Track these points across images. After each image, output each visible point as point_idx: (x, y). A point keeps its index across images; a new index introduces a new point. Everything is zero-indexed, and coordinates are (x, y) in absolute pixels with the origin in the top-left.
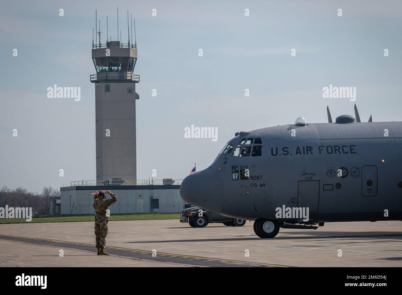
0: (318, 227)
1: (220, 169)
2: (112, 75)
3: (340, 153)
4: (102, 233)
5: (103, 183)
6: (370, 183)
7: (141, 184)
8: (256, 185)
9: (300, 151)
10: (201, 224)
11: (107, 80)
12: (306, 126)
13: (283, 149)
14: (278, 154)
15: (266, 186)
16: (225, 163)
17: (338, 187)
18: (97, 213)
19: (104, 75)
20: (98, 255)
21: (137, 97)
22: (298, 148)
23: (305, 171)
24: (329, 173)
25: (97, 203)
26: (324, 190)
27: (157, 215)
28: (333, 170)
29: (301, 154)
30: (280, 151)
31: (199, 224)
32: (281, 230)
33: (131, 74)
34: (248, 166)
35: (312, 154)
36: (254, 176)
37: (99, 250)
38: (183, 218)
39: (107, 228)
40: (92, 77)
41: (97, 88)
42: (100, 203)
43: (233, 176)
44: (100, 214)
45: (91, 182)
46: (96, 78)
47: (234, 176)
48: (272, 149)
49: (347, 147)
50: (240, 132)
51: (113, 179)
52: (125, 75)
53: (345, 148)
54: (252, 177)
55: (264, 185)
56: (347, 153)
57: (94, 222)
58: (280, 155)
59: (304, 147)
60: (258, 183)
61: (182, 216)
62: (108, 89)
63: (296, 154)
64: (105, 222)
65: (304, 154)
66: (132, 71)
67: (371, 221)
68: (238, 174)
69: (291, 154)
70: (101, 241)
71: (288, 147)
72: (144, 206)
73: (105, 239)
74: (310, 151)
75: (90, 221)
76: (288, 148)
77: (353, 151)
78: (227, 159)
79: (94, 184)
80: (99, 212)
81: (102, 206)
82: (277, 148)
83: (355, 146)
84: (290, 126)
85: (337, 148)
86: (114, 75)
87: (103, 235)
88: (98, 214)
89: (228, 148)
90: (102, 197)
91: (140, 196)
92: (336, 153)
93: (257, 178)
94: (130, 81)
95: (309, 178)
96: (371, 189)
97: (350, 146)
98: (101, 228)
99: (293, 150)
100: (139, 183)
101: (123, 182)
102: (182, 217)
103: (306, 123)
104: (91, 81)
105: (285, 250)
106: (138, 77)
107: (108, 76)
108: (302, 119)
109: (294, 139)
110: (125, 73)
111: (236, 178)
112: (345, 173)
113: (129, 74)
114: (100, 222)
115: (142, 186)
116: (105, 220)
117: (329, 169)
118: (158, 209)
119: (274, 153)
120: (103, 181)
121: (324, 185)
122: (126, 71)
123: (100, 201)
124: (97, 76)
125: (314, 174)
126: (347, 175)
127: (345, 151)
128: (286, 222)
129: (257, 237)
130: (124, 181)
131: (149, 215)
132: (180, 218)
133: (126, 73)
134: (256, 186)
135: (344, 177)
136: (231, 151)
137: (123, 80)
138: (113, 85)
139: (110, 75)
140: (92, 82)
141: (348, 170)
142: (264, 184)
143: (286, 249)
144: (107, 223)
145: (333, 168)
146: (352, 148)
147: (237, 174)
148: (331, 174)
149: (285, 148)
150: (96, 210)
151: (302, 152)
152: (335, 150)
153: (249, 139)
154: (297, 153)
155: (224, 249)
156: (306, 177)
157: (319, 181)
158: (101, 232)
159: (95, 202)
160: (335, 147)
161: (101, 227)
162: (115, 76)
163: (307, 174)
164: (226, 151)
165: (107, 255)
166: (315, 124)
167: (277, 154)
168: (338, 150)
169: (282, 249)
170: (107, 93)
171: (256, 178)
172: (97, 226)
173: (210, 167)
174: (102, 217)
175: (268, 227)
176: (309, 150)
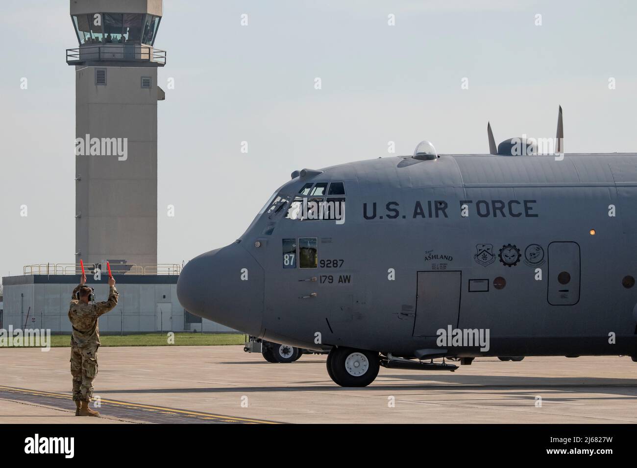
0: (458, 367)
1: (258, 244)
2: (110, 51)
3: (504, 215)
4: (86, 371)
5: (90, 269)
6: (564, 278)
7: (166, 273)
8: (331, 279)
9: (421, 209)
10: (287, 357)
11: (100, 61)
12: (436, 160)
13: (388, 205)
14: (378, 215)
15: (350, 282)
16: (270, 232)
17: (500, 284)
18: (77, 330)
19: (94, 49)
20: (76, 415)
21: (161, 95)
22: (418, 204)
23: (432, 251)
24: (480, 257)
25: (76, 310)
26: (469, 291)
27: (196, 337)
28: (489, 251)
29: (424, 216)
30: (381, 211)
31: (282, 355)
32: (383, 370)
33: (149, 48)
34: (315, 240)
35: (446, 216)
36: (328, 261)
37: (78, 405)
38: (251, 342)
39: (95, 361)
40: (69, 53)
41: (79, 76)
42: (82, 310)
43: (284, 260)
44: (80, 332)
45: (64, 266)
46: (78, 56)
47: (287, 259)
48: (365, 205)
49: (518, 203)
50: (301, 170)
51: (111, 261)
52: (137, 51)
53: (513, 205)
54: (323, 262)
55: (347, 279)
56: (520, 214)
57: (70, 349)
58: (381, 218)
59: (429, 203)
60: (336, 273)
61: (248, 338)
62: (101, 78)
63: (415, 217)
64: (92, 349)
65: (430, 216)
66: (151, 42)
67: (568, 356)
68: (295, 256)
69: (404, 217)
70: (84, 387)
71: (397, 202)
72: (171, 318)
73: (92, 383)
74: (443, 210)
75: (62, 346)
76: (398, 205)
77: (530, 212)
78: (272, 224)
79: (71, 271)
80: (79, 328)
81: (86, 316)
82: (375, 204)
83: (535, 201)
84: (403, 159)
85: (498, 205)
86: (114, 50)
87: (89, 375)
88: (77, 332)
89: (276, 201)
90: (86, 298)
91: (164, 297)
92: (495, 215)
93: (334, 264)
94: (147, 63)
95: (439, 266)
96: (567, 291)
97: (526, 202)
98: (83, 361)
99: (406, 209)
100: (162, 271)
101: (128, 268)
102: (248, 341)
103: (436, 153)
104: (67, 62)
105: (458, 412)
106: (163, 54)
107: (102, 51)
108: (429, 145)
109: (411, 186)
110: (137, 46)
111: (292, 264)
112: (514, 256)
113: (144, 49)
114: (83, 348)
115: (169, 277)
116: (92, 344)
117: (480, 247)
118: (201, 324)
119: (370, 213)
120: (88, 265)
121: (470, 280)
122: (138, 41)
123: (83, 305)
124: (80, 52)
125: (450, 259)
126: (518, 260)
127: (515, 212)
128: (393, 355)
129: (334, 384)
130: (132, 266)
131: (182, 337)
132: (244, 343)
133: (139, 46)
134: (331, 281)
135: (512, 264)
136: (282, 209)
137: (132, 60)
138: (111, 71)
139: (106, 50)
140: (70, 63)
141: (519, 250)
142: (347, 276)
143: (460, 409)
144: (96, 351)
145: (490, 247)
146: (529, 205)
147: (293, 256)
148: (485, 257)
149: (390, 204)
150: (73, 324)
151: (426, 213)
152: (495, 209)
153: (319, 185)
154: (416, 214)
155: (334, 407)
156: (433, 264)
157: (460, 272)
158: (83, 368)
159: (71, 307)
160: (494, 202)
161: (83, 358)
162: (118, 51)
163: (436, 257)
164: (273, 208)
165: (95, 416)
166: (455, 156)
167: (374, 216)
168: (501, 209)
169: (451, 409)
170: (100, 87)
171: (332, 263)
172: (76, 357)
173: (239, 241)
174: (87, 339)
175: (356, 364)
176: (441, 209)
